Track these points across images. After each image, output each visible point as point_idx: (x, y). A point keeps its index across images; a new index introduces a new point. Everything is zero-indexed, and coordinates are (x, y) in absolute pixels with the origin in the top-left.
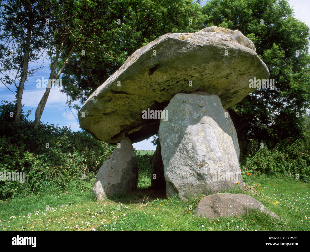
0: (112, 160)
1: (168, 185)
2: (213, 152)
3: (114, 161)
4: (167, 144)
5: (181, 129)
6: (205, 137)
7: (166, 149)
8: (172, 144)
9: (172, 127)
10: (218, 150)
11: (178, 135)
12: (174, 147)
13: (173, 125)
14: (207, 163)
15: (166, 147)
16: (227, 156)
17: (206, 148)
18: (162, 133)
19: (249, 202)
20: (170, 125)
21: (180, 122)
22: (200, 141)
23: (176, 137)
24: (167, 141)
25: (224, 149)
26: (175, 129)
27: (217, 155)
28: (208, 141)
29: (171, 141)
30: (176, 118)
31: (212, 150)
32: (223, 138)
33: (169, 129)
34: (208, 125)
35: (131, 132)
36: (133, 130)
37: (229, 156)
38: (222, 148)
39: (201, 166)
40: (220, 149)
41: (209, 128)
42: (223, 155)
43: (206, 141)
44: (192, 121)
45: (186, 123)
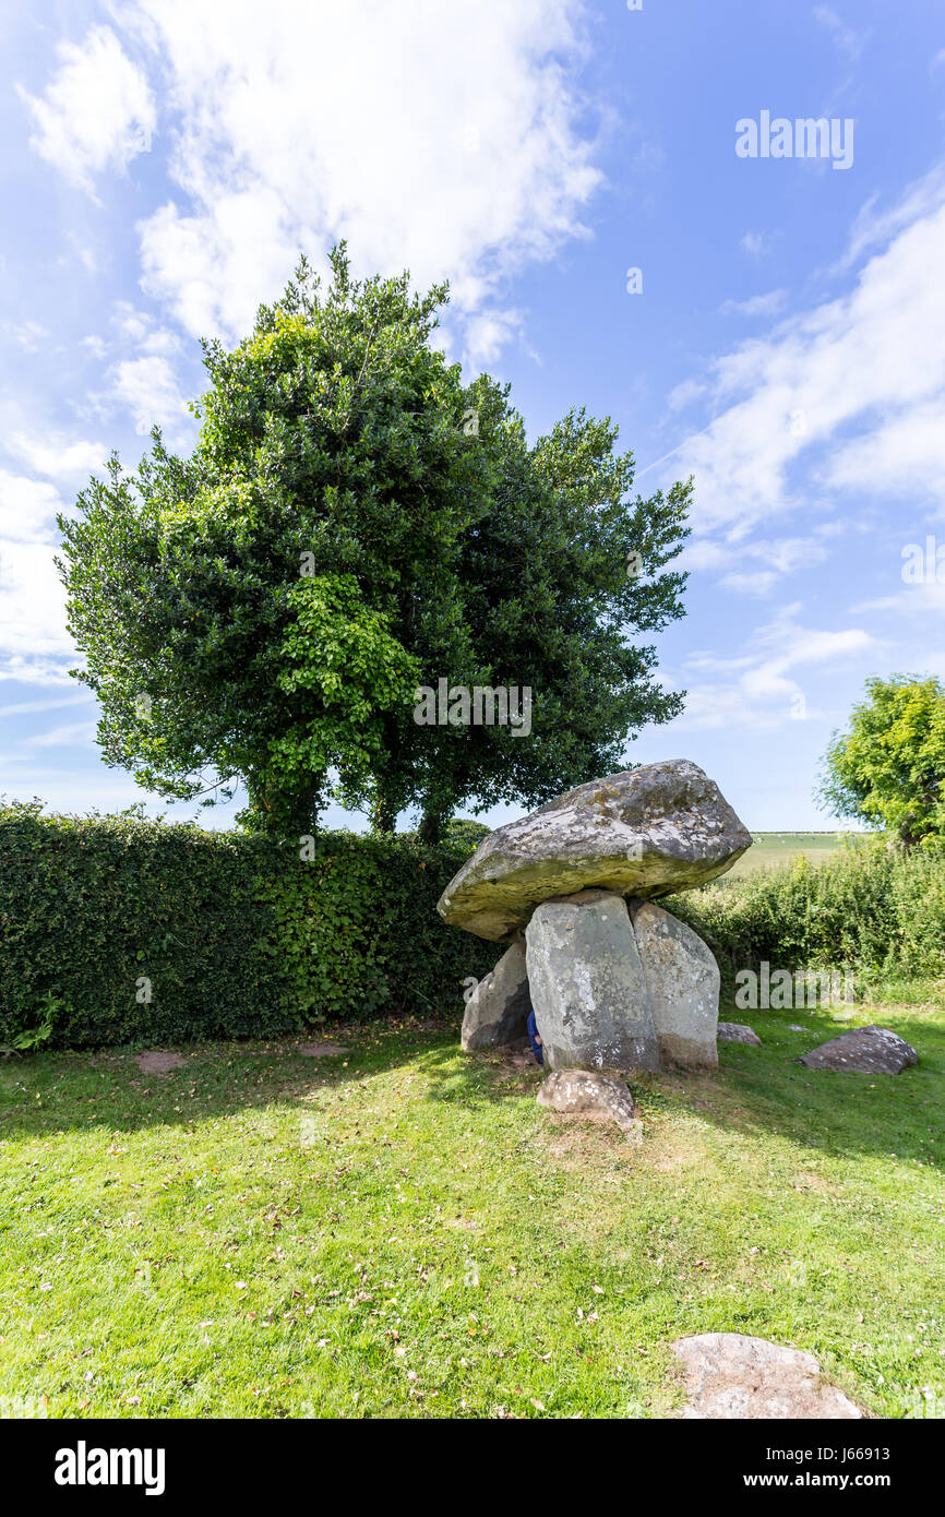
2: (582, 1003)
4: (535, 980)
5: (544, 961)
6: (571, 978)
7: (534, 987)
8: (539, 982)
10: (591, 1000)
11: (542, 970)
12: (540, 986)
13: (536, 953)
14: (572, 1019)
15: (533, 983)
16: (611, 1008)
17: (572, 996)
18: (529, 963)
20: (533, 952)
21: (543, 951)
22: (564, 985)
23: (540, 973)
24: (534, 974)
25: (604, 998)
26: (539, 962)
27: (588, 1007)
28: (577, 986)
30: (539, 943)
32: (608, 975)
34: (580, 960)
37: (620, 1007)
39: (565, 1022)
40: (595, 998)
41: (579, 963)
42: (600, 1007)
43: (572, 985)
44: (554, 952)
45: (547, 954)
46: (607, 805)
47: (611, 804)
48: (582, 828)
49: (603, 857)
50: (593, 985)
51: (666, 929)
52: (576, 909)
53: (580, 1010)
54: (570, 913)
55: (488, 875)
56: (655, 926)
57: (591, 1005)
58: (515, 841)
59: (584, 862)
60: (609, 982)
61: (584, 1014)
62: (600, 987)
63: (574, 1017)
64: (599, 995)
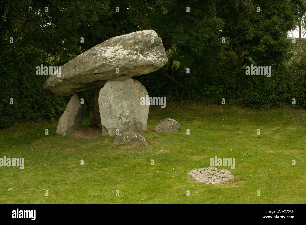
0: (68, 111)
1: (103, 127)
2: (125, 113)
3: (69, 112)
4: (103, 107)
5: (110, 101)
6: (121, 106)
7: (102, 110)
8: (105, 108)
9: (105, 99)
10: (127, 112)
11: (108, 103)
12: (106, 109)
13: (106, 98)
14: (121, 118)
15: (102, 109)
16: (132, 114)
17: (122, 111)
18: (100, 101)
19: (136, 136)
20: (104, 98)
21: (109, 97)
22: (119, 108)
23: (107, 104)
24: (102, 105)
25: (130, 111)
26: (107, 101)
27: (127, 114)
28: (123, 108)
29: (105, 106)
30: (107, 95)
31: (124, 112)
32: (131, 104)
33: (104, 100)
34: (124, 100)
35: (78, 91)
36: (80, 90)
37: (134, 113)
38: (130, 110)
39: (119, 119)
40: (128, 111)
41: (124, 101)
42: (130, 114)
43: (122, 107)
44: (115, 97)
45: (112, 98)
46: (136, 47)
47: (137, 47)
48: (131, 56)
49: (139, 66)
50: (128, 107)
51: (141, 89)
52: (122, 83)
53: (124, 115)
54: (120, 85)
55: (96, 72)
56: (139, 88)
57: (127, 113)
58: (110, 60)
59: (133, 68)
60: (131, 106)
61: (125, 116)
62: (130, 108)
63: (122, 117)
64: (129, 110)
